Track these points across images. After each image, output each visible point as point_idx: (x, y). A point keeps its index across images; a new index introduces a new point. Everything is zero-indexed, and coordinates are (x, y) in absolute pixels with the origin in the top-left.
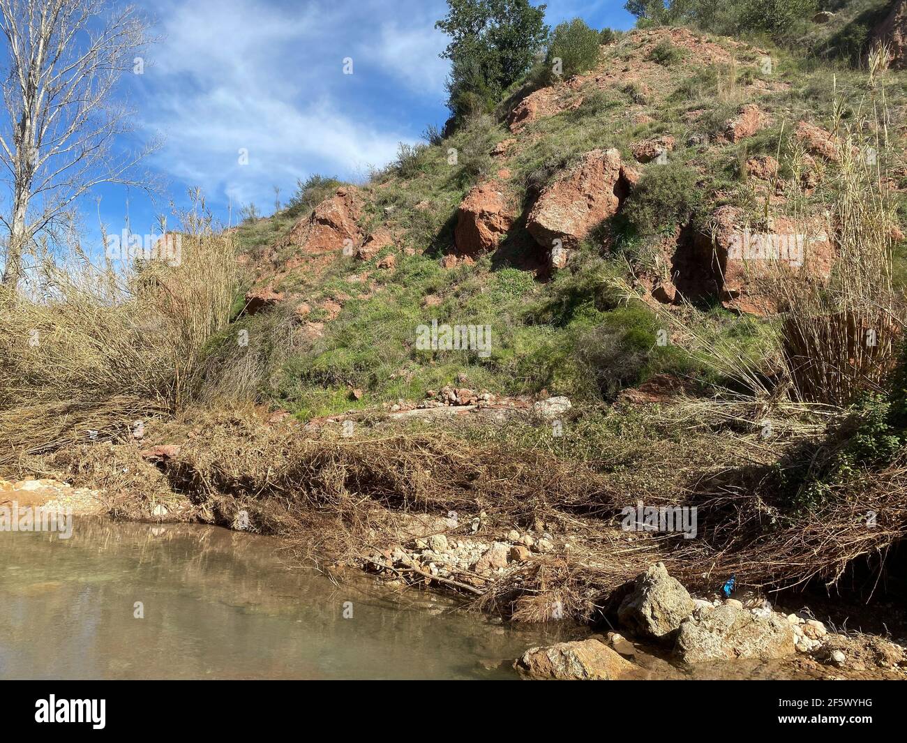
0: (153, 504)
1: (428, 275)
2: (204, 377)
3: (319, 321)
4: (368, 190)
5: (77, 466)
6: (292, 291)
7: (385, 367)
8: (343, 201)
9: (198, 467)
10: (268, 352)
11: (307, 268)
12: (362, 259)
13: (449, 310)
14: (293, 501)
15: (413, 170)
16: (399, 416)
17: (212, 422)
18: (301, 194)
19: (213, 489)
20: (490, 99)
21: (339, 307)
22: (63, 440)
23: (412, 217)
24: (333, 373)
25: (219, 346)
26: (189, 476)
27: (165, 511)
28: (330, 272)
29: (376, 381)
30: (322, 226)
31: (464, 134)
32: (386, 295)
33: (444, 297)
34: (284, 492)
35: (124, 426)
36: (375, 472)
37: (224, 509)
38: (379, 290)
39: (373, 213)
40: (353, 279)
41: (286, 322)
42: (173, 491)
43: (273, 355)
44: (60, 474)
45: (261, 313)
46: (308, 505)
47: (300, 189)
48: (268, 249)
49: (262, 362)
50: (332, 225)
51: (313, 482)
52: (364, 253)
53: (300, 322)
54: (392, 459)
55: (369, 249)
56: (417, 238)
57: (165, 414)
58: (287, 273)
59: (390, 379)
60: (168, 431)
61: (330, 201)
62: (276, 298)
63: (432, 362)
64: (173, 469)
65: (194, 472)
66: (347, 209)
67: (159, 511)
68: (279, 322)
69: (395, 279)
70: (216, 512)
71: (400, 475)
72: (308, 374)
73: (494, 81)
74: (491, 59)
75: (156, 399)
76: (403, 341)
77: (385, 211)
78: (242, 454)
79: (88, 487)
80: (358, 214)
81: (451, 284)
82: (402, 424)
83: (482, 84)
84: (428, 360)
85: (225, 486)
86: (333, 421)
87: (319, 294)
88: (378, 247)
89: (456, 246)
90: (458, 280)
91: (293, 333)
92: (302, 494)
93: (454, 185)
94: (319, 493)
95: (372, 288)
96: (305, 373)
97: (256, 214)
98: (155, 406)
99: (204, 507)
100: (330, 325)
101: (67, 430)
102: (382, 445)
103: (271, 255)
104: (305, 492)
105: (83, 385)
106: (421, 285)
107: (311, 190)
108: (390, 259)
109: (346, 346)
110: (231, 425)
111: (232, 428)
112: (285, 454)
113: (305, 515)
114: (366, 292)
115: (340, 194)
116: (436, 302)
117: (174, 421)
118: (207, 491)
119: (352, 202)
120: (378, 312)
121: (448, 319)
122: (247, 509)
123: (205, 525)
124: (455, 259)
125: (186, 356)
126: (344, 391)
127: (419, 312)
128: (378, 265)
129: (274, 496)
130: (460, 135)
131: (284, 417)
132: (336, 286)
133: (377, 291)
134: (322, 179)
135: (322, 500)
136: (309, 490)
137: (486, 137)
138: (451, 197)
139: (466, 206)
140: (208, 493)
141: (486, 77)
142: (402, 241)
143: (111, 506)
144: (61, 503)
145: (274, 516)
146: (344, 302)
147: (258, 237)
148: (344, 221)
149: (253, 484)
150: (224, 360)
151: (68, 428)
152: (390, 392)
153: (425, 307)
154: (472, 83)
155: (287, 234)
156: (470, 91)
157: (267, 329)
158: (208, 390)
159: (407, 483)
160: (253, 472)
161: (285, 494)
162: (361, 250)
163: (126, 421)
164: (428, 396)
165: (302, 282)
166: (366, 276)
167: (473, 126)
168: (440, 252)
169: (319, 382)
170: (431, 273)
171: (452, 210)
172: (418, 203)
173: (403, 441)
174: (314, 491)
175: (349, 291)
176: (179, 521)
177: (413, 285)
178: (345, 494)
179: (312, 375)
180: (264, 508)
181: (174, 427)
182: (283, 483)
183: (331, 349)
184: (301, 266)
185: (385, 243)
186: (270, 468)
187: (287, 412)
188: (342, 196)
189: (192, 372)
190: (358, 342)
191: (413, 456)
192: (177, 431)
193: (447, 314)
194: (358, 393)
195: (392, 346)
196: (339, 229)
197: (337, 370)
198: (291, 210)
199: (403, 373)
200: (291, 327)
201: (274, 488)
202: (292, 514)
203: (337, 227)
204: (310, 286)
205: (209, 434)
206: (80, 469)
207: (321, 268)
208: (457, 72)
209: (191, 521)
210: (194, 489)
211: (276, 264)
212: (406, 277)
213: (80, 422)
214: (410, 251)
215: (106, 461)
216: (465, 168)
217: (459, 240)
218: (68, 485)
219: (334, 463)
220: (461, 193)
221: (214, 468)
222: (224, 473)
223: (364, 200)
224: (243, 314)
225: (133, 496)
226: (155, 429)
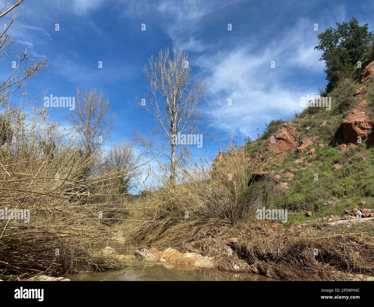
0: (233, 264)
1: (333, 155)
2: (242, 209)
3: (285, 182)
4: (296, 122)
5: (203, 247)
6: (271, 169)
7: (321, 200)
8: (286, 129)
9: (248, 248)
10: (266, 197)
11: (275, 159)
12: (300, 152)
13: (348, 170)
14: (292, 265)
15: (316, 110)
16: (333, 224)
17: (249, 229)
18: (267, 129)
19: (256, 258)
20: (347, 71)
21: (293, 174)
22: (195, 236)
23: (319, 130)
24: (296, 205)
25: (246, 196)
26: (245, 252)
27: (238, 268)
28: (286, 160)
29: (317, 207)
30: (279, 141)
31: (337, 89)
32: (314, 167)
33: (343, 164)
34: (287, 260)
35: (215, 230)
36: (330, 253)
37: (262, 267)
38: (310, 165)
39: (301, 131)
40: (297, 161)
41: (271, 184)
42: (240, 259)
43: (268, 198)
44: (198, 251)
45: (260, 180)
46: (299, 267)
47: (267, 127)
48: (258, 153)
49: (264, 202)
50: (283, 140)
51: (300, 256)
52: (300, 149)
53: (277, 183)
54: (337, 247)
55: (302, 147)
56: (324, 139)
57: (229, 225)
58: (268, 162)
59: (324, 206)
60: (232, 232)
61: (281, 130)
62: (265, 173)
63: (344, 196)
64: (238, 249)
65: (247, 251)
66: (289, 132)
67: (236, 267)
68: (268, 184)
69: (317, 159)
70: (259, 268)
71: (343, 255)
72: (285, 206)
73: (348, 63)
74: (344, 55)
75: (225, 219)
76: (327, 187)
77: (306, 130)
78: (265, 243)
79: (208, 256)
80: (294, 133)
81: (346, 158)
82: (336, 228)
83: (342, 66)
84: (342, 195)
85: (261, 257)
86: (301, 227)
87: (283, 170)
88: (306, 146)
89: (345, 139)
90: (350, 155)
91: (275, 188)
92: (296, 262)
93: (337, 112)
94: (304, 262)
95: (306, 164)
96: (284, 205)
97: (250, 140)
98: (225, 222)
99: (253, 266)
100: (291, 183)
101: (196, 233)
102: (330, 239)
103: (259, 156)
104: (297, 261)
105: (199, 215)
106: (330, 160)
107: (271, 127)
108: (313, 150)
109: (300, 192)
110: (257, 230)
111: (258, 231)
112: (284, 243)
113: (299, 272)
114: (304, 166)
115: (285, 126)
116: (340, 167)
117: (233, 228)
118: (253, 259)
119: (290, 129)
120: (311, 175)
121: (348, 175)
122: (272, 268)
123: (255, 274)
124: (345, 145)
125: (234, 201)
126: (303, 213)
127: (332, 173)
128: (307, 154)
129: (283, 262)
130: (336, 90)
131: (278, 225)
132: (290, 166)
133: (309, 165)
134: (275, 121)
135: (305, 265)
136: (299, 261)
137: (349, 88)
138: (337, 118)
139: (347, 121)
140: (254, 260)
141: (344, 63)
142: (317, 141)
143: (218, 264)
144: (200, 262)
145: (284, 271)
146: (295, 172)
147: (253, 149)
148: (288, 137)
149: (273, 256)
150: (249, 202)
151: (197, 232)
152: (325, 212)
153: (334, 170)
154: (337, 67)
155: (264, 146)
156: (336, 70)
157: (264, 187)
158: (245, 214)
159: (348, 258)
160: (272, 251)
161: (288, 262)
162: (299, 148)
163: (215, 228)
164: (346, 213)
165: (275, 165)
166: (303, 159)
167: (341, 85)
168: (337, 144)
169: (290, 209)
170: (335, 154)
171: (339, 124)
172: (321, 124)
173: (341, 237)
174: (301, 261)
175: (296, 167)
176: (244, 272)
177: (326, 161)
178: (317, 263)
179: (287, 206)
180: (280, 268)
181: (233, 231)
182: (286, 256)
183: (293, 194)
184: (273, 159)
185: (309, 144)
186: (279, 249)
187: (278, 223)
188: (286, 127)
189: (237, 208)
190: (305, 190)
191: (348, 245)
192: (235, 232)
193: (347, 172)
194: (309, 213)
195: (322, 190)
196: (286, 141)
197: (298, 203)
198: (264, 136)
199: (330, 202)
200: (274, 185)
201: (282, 259)
202: (293, 271)
203: (285, 140)
204: (278, 167)
205: (249, 234)
206: (204, 249)
207: (281, 158)
208: (328, 65)
209: (249, 272)
210: (248, 258)
211: (263, 159)
212: (322, 157)
213: (200, 229)
214: (321, 145)
215: (213, 246)
216: (341, 104)
217: (346, 137)
218: (201, 255)
219: (308, 248)
220: (342, 115)
221: (255, 249)
222: (259, 251)
223: (296, 127)
224: (253, 182)
225: (225, 260)
226: (226, 232)
